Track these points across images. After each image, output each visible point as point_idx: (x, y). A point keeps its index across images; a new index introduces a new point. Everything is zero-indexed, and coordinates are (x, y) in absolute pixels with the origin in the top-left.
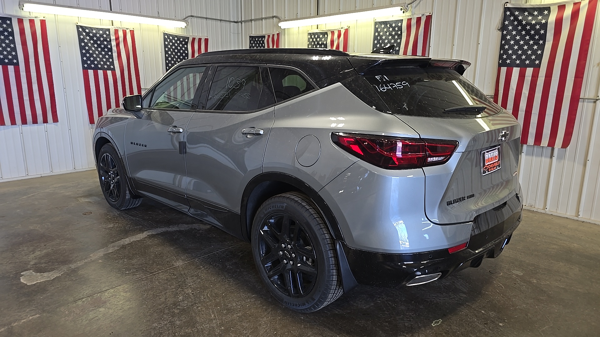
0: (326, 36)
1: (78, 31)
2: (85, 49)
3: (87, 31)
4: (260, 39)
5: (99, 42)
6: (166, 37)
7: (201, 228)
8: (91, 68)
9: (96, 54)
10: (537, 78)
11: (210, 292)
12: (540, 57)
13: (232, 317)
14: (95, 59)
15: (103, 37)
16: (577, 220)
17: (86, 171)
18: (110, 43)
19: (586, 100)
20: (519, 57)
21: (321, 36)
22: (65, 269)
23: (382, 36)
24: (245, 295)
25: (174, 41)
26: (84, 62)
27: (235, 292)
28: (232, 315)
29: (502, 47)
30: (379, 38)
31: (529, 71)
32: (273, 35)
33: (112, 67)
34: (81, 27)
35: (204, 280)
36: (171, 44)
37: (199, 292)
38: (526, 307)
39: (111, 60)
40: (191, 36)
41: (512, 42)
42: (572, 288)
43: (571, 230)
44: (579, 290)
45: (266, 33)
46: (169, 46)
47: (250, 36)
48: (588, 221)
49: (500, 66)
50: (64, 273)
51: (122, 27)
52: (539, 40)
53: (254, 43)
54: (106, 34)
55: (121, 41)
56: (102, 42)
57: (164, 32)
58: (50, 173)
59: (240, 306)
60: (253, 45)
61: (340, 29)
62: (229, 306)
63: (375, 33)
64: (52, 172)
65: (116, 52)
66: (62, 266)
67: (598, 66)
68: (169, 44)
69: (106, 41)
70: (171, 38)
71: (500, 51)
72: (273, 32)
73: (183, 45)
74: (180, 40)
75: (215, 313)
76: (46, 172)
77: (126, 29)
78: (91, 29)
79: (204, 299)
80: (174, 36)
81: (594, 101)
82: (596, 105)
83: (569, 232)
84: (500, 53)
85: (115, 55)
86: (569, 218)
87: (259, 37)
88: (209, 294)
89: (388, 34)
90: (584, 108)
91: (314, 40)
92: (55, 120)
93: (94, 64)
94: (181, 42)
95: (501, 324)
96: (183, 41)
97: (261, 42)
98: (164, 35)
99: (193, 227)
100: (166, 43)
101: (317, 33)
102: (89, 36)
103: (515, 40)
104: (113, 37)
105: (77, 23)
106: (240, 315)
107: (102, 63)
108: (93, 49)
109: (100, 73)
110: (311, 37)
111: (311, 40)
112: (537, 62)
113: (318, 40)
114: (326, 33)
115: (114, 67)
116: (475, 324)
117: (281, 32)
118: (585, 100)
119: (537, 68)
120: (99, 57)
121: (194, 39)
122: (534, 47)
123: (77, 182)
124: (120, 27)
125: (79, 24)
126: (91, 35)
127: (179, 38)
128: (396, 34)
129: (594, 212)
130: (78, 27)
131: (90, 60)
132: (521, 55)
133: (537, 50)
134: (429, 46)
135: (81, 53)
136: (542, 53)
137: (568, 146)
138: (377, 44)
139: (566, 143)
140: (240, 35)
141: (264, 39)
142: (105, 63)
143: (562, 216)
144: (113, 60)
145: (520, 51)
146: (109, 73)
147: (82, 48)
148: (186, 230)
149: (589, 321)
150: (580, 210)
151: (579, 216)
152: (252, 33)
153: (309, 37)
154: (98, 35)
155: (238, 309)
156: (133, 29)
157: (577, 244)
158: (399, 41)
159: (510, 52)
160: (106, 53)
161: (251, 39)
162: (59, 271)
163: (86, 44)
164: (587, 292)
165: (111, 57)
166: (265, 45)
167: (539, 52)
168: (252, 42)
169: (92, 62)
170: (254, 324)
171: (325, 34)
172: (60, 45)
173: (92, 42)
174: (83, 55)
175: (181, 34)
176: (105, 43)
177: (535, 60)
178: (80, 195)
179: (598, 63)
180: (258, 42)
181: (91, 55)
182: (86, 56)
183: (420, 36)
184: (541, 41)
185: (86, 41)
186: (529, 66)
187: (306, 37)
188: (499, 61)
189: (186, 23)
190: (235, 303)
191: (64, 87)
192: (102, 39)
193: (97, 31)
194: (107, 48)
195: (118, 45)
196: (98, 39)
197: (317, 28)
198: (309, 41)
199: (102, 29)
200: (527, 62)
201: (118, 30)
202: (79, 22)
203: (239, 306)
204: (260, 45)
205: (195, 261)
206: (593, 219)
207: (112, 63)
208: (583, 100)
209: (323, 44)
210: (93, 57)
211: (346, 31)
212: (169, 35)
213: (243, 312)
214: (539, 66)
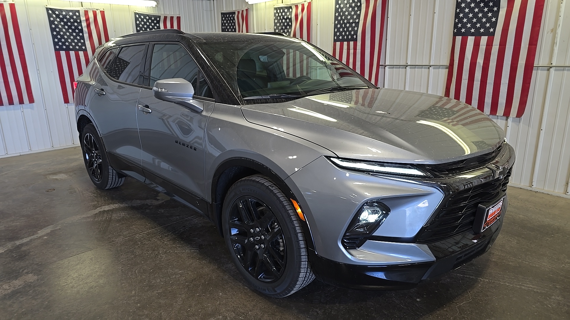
0: (291, 10)
1: (48, 13)
2: (56, 31)
3: (57, 13)
4: (231, 16)
5: (69, 24)
6: (137, 16)
7: (153, 204)
8: (63, 50)
9: (67, 35)
10: (491, 46)
11: (139, 268)
12: (494, 25)
13: (152, 294)
14: (66, 40)
15: (73, 18)
16: (531, 190)
17: (64, 149)
18: (81, 24)
19: (540, 68)
20: (474, 25)
21: (286, 10)
22: (9, 246)
23: (343, 8)
24: (172, 271)
25: (145, 20)
26: (55, 44)
27: (163, 268)
28: (152, 291)
29: (457, 15)
30: (340, 10)
31: (484, 40)
32: (243, 11)
33: (84, 48)
34: (51, 9)
35: (138, 256)
36: (143, 23)
37: (129, 268)
38: (450, 281)
39: (82, 41)
40: (162, 14)
41: (467, 10)
42: (504, 261)
43: (521, 201)
44: (510, 263)
45: (236, 9)
46: (141, 26)
47: (221, 13)
48: (541, 192)
49: (455, 35)
50: (7, 250)
51: (92, 8)
52: (493, 7)
53: (225, 19)
54: (76, 15)
55: (92, 22)
56: (72, 24)
57: (135, 12)
58: (29, 151)
59: (164, 282)
60: (225, 22)
61: (303, 2)
62: (153, 283)
63: (336, 5)
64: (30, 151)
65: (87, 33)
66: (8, 242)
67: (552, 32)
68: (140, 23)
69: (77, 22)
70: (142, 17)
71: (455, 20)
72: (242, 7)
73: (155, 24)
74: (151, 19)
75: (137, 289)
76: (25, 151)
77: (96, 10)
78: (61, 11)
79: (131, 275)
80: (145, 16)
81: (548, 69)
82: (549, 72)
83: (518, 202)
84: (455, 21)
85: (86, 36)
86: (523, 189)
87: (229, 14)
88: (138, 270)
89: (348, 6)
90: (538, 76)
91: (280, 14)
92: (31, 100)
93: (65, 45)
94: (153, 21)
95: (418, 300)
96: (155, 19)
97: (232, 18)
98: (136, 15)
99: (145, 203)
100: (138, 22)
101: (282, 8)
102: (59, 18)
103: (469, 7)
104: (83, 18)
105: (47, 6)
106: (160, 292)
107: (73, 44)
108: (64, 30)
109: (72, 53)
110: (277, 12)
111: (277, 15)
112: (492, 30)
113: (283, 14)
114: (291, 7)
115: (86, 47)
116: (393, 299)
117: (249, 8)
118: (538, 67)
119: (491, 36)
120: (70, 39)
121: (165, 18)
122: (488, 15)
123: (52, 159)
124: (90, 8)
125: (48, 7)
126: (61, 16)
127: (150, 17)
128: (356, 6)
129: (547, 182)
130: (48, 9)
131: (61, 42)
132: (476, 23)
133: (491, 17)
134: (388, 17)
135: (53, 35)
136: (497, 20)
137: (522, 116)
138: (338, 17)
139: (520, 113)
140: (213, 12)
141: (235, 15)
142: (76, 44)
143: (516, 187)
144: (84, 41)
145: (474, 19)
146: (81, 53)
147: (53, 30)
148: (138, 206)
149: (511, 296)
150: (534, 180)
151: (533, 187)
152: (223, 10)
153: (275, 11)
154: (68, 17)
155: (161, 286)
156: (103, 9)
157: (523, 215)
158: (358, 12)
159: (465, 20)
160: (78, 34)
161: (222, 15)
162: (4, 248)
163: (57, 26)
164: (518, 265)
165: (83, 38)
166: (235, 21)
167: (494, 20)
168: (223, 19)
169: (64, 44)
170: (170, 301)
171: (289, 8)
172: (31, 27)
173: (62, 23)
174: (54, 37)
175: (152, 13)
176: (76, 24)
177: (489, 28)
178: (50, 173)
179: (551, 29)
180: (229, 18)
181: (62, 37)
182: (57, 38)
183: (378, 7)
184: (495, 7)
185: (56, 23)
186: (483, 34)
187: (273, 12)
188: (454, 30)
189: (157, 2)
190: (160, 279)
191: (38, 69)
192: (72, 20)
193: (67, 12)
194: (78, 29)
195: (88, 26)
196: (69, 20)
197: (282, 3)
198: (275, 15)
199: (71, 11)
200: (482, 30)
201: (87, 11)
202: (48, 4)
203: (162, 282)
204: (231, 21)
205: (135, 237)
206: (546, 189)
207: (84, 44)
208: (537, 68)
209: (288, 18)
210: (64, 38)
211: (310, 4)
212: (140, 15)
213: (165, 288)
214: (493, 34)
